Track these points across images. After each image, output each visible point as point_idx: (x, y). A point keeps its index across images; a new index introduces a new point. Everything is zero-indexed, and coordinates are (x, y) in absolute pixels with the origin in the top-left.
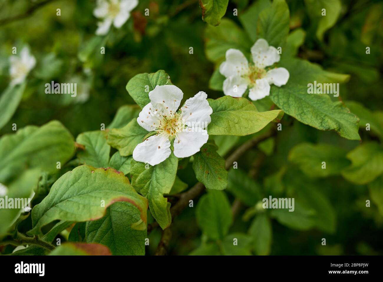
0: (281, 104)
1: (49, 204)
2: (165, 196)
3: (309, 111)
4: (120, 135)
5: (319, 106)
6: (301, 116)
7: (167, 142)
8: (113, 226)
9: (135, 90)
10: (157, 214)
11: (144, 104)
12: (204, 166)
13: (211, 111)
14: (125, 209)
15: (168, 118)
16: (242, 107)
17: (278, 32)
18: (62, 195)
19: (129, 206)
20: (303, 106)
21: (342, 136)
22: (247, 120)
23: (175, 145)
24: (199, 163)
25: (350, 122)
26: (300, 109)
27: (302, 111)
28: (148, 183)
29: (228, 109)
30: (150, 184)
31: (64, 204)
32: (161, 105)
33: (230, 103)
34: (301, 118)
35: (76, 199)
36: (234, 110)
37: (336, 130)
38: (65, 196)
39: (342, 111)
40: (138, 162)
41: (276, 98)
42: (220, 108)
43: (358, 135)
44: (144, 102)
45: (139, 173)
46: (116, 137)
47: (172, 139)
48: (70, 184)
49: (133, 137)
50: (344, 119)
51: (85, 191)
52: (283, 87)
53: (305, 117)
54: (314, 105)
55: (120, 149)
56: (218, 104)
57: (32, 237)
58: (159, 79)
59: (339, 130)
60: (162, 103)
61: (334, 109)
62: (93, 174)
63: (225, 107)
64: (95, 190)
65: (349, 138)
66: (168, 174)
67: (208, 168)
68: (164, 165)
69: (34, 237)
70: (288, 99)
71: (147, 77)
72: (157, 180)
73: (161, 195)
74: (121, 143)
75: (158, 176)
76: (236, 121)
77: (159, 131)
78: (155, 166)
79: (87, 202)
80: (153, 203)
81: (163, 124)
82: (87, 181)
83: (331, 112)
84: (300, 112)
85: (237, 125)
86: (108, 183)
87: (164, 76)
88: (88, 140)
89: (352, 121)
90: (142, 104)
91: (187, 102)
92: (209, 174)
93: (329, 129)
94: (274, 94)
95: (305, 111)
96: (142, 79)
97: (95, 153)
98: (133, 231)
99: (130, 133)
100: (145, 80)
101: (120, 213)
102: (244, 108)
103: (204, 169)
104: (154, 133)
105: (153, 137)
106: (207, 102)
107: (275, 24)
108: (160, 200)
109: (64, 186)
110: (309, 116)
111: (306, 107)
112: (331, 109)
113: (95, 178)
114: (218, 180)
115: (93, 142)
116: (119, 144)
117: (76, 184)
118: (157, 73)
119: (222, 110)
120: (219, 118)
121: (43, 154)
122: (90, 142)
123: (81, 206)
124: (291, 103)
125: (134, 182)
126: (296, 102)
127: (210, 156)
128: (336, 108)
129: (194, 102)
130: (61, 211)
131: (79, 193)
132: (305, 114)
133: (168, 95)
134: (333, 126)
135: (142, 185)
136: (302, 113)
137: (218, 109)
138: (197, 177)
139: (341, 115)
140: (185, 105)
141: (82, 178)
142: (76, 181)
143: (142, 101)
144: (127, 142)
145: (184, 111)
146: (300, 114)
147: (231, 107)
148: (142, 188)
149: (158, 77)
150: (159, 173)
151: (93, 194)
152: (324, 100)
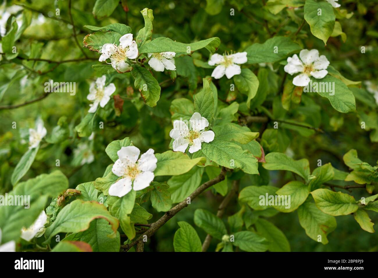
0: (208, 154)
1: (56, 225)
2: (128, 215)
3: (224, 157)
4: (103, 182)
5: (233, 154)
6: (219, 161)
7: (130, 182)
8: (98, 240)
9: (111, 151)
10: (125, 229)
11: (116, 160)
12: (157, 197)
13: (156, 161)
14: (106, 229)
15: (130, 167)
16: (179, 157)
17: (207, 107)
18: (63, 219)
19: (109, 227)
20: (222, 154)
21: (245, 172)
22: (181, 165)
23: (134, 184)
24: (154, 196)
25: (252, 163)
26: (219, 156)
27: (220, 158)
28: (119, 209)
29: (169, 159)
30: (120, 210)
31: (65, 223)
32: (126, 159)
33: (170, 155)
34: (219, 162)
35: (72, 220)
36: (173, 159)
37: (241, 168)
38: (66, 219)
39: (248, 156)
40: (112, 196)
41: (205, 151)
42: (164, 158)
43: (258, 171)
44: (116, 158)
45: (113, 203)
46: (100, 183)
47: (133, 180)
48: (69, 212)
49: (111, 182)
50: (248, 161)
51: (78, 215)
52: (210, 143)
53: (222, 161)
54: (230, 154)
55: (103, 191)
56: (163, 157)
57: (46, 247)
58: (126, 143)
59: (243, 168)
60: (126, 158)
61: (242, 155)
62: (83, 205)
63: (167, 158)
64: (84, 214)
65: (250, 173)
66: (130, 202)
67: (160, 198)
68: (127, 196)
69: (47, 247)
70: (213, 150)
71: (119, 143)
72: (124, 206)
73: (126, 215)
74: (103, 187)
75: (124, 203)
76: (173, 165)
77: (125, 175)
78: (122, 197)
79: (78, 221)
80: (122, 222)
81: (128, 171)
82: (79, 209)
83: (240, 157)
84: (219, 158)
85: (174, 169)
86: (92, 210)
87: (129, 141)
88: (84, 188)
89: (253, 162)
90: (115, 160)
91: (142, 156)
92: (159, 202)
93: (236, 168)
94: (204, 148)
95: (222, 157)
96: (115, 144)
97: (88, 196)
98: (111, 242)
99: (109, 180)
100: (117, 144)
101: (103, 232)
102: (180, 158)
103: (157, 200)
104: (122, 177)
105: (121, 180)
106: (154, 156)
107: (205, 103)
108: (126, 219)
109: (65, 214)
110: (224, 160)
111: (223, 155)
112: (240, 155)
113: (84, 207)
114: (165, 205)
115: (87, 189)
116: (102, 188)
117: (72, 212)
118: (124, 139)
119: (165, 160)
120: (163, 165)
121: (50, 188)
122: (85, 190)
123: (75, 224)
124: (214, 153)
125: (111, 210)
126: (217, 152)
127: (161, 191)
128: (244, 154)
129: (146, 156)
130: (63, 227)
131: (74, 217)
132: (222, 160)
133: (130, 153)
134: (239, 166)
135: (115, 211)
136: (220, 159)
137: (163, 159)
138: (152, 205)
139: (246, 159)
140: (141, 158)
141: (76, 208)
142: (72, 209)
143: (115, 158)
144: (107, 185)
145: (140, 162)
146: (219, 160)
147: (171, 158)
148: (115, 213)
149: (125, 142)
150: (125, 202)
151: (83, 216)
152: (237, 150)
